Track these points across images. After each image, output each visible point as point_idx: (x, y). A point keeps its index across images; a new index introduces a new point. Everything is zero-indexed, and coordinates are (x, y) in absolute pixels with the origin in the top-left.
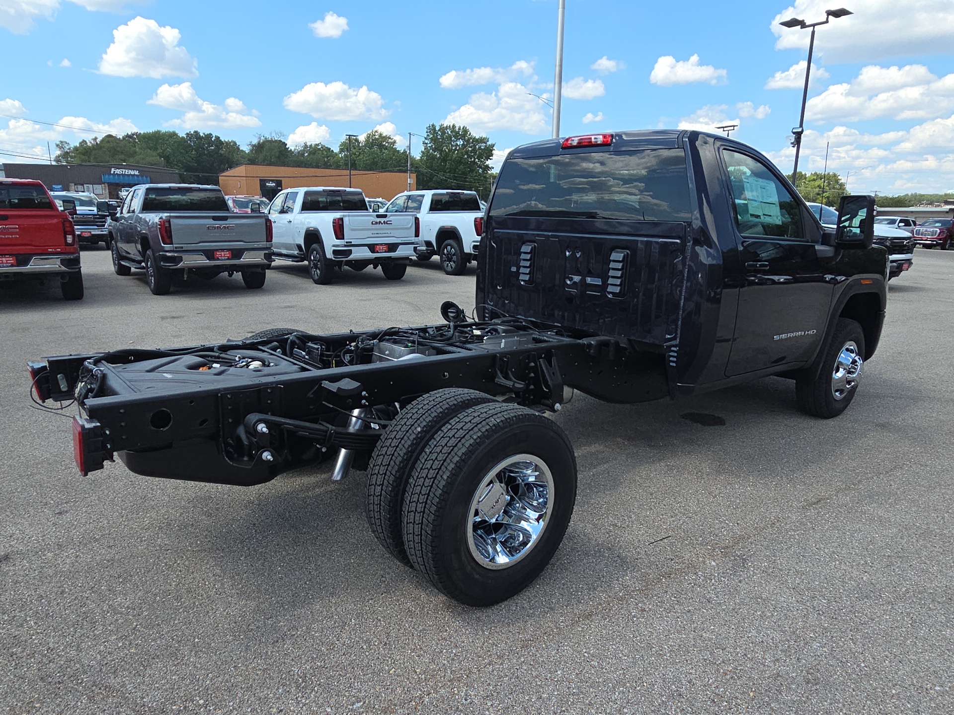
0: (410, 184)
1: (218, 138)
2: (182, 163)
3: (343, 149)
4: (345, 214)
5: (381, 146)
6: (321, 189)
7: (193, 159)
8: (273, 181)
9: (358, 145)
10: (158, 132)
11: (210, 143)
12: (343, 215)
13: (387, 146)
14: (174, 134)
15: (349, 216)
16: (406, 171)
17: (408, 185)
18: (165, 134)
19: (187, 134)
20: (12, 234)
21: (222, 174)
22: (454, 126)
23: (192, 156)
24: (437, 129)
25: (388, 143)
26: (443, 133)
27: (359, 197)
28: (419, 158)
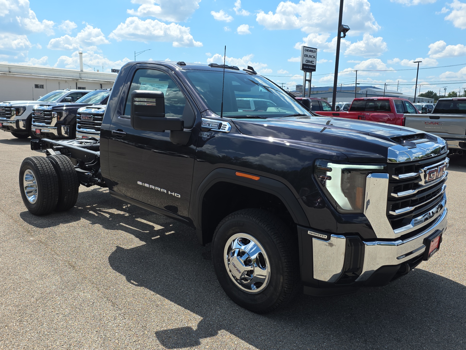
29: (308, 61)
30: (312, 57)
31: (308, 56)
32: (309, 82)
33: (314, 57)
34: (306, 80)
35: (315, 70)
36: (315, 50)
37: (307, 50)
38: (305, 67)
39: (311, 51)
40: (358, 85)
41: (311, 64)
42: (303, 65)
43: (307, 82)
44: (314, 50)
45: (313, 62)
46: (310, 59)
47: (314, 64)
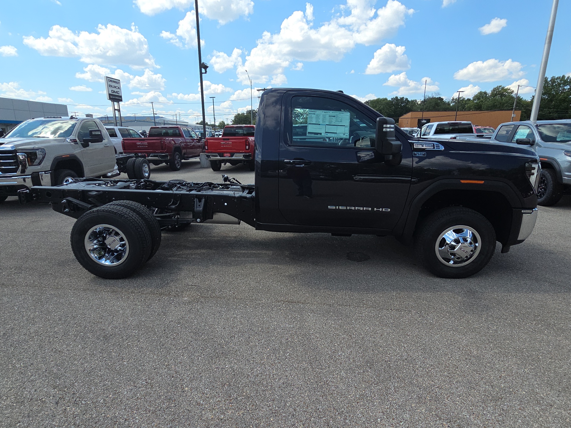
0: (513, 117)
1: (407, 99)
2: (387, 113)
3: (475, 99)
4: (457, 135)
5: (502, 95)
6: (447, 122)
7: (392, 111)
8: (425, 120)
9: (486, 96)
10: (379, 99)
11: (402, 102)
12: (457, 136)
13: (506, 95)
14: (386, 99)
15: (460, 136)
16: (512, 109)
17: (512, 118)
18: (381, 100)
19: (392, 99)
20: (229, 145)
21: (401, 117)
22: (564, 77)
23: (392, 109)
24: (549, 80)
25: (508, 93)
26: (554, 82)
27: (469, 126)
28: (530, 101)
29: (114, 92)
30: (117, 88)
31: (113, 87)
32: (118, 111)
33: (119, 88)
34: (115, 110)
35: (121, 101)
36: (119, 81)
37: (111, 81)
38: (112, 97)
39: (114, 82)
40: (155, 115)
41: (116, 94)
42: (110, 95)
43: (116, 112)
44: (117, 81)
45: (118, 93)
46: (115, 90)
47: (121, 95)
